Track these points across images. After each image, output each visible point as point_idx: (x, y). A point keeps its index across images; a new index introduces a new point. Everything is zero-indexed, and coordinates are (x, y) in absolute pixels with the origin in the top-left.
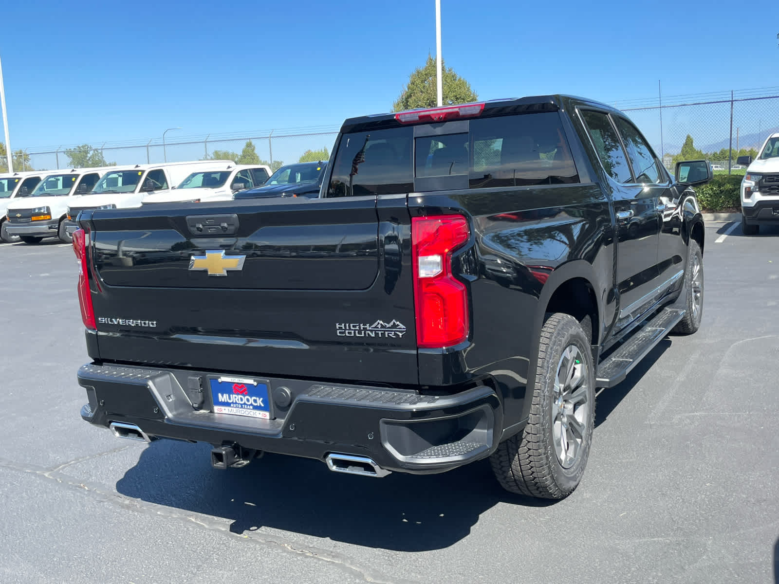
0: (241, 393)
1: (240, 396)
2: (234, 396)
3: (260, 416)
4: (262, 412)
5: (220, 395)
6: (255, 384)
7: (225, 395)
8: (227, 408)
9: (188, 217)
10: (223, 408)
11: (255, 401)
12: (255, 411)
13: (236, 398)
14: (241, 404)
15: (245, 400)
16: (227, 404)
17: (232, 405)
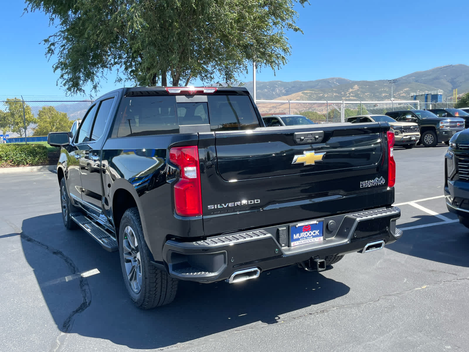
0: (308, 231)
1: (306, 233)
2: (302, 233)
3: (318, 240)
4: (318, 238)
5: (294, 235)
6: (318, 222)
7: (297, 234)
8: (298, 242)
9: (296, 133)
10: (295, 242)
11: (314, 233)
12: (314, 239)
13: (303, 234)
14: (306, 237)
15: (308, 234)
16: (298, 239)
17: (301, 239)
